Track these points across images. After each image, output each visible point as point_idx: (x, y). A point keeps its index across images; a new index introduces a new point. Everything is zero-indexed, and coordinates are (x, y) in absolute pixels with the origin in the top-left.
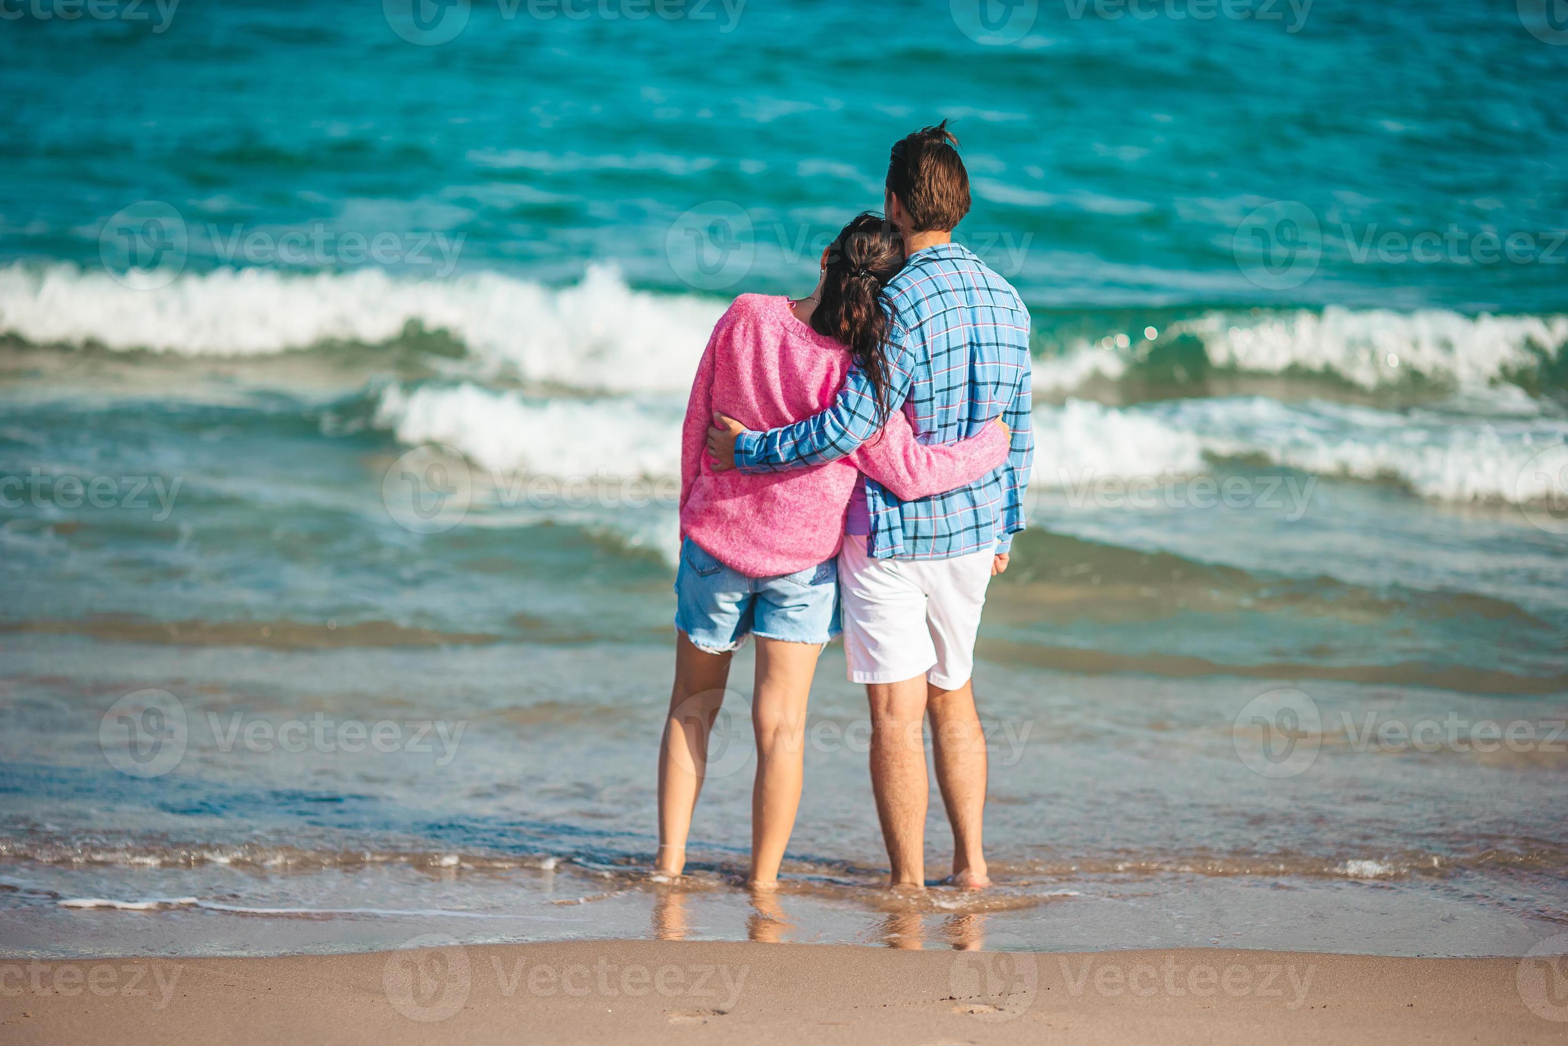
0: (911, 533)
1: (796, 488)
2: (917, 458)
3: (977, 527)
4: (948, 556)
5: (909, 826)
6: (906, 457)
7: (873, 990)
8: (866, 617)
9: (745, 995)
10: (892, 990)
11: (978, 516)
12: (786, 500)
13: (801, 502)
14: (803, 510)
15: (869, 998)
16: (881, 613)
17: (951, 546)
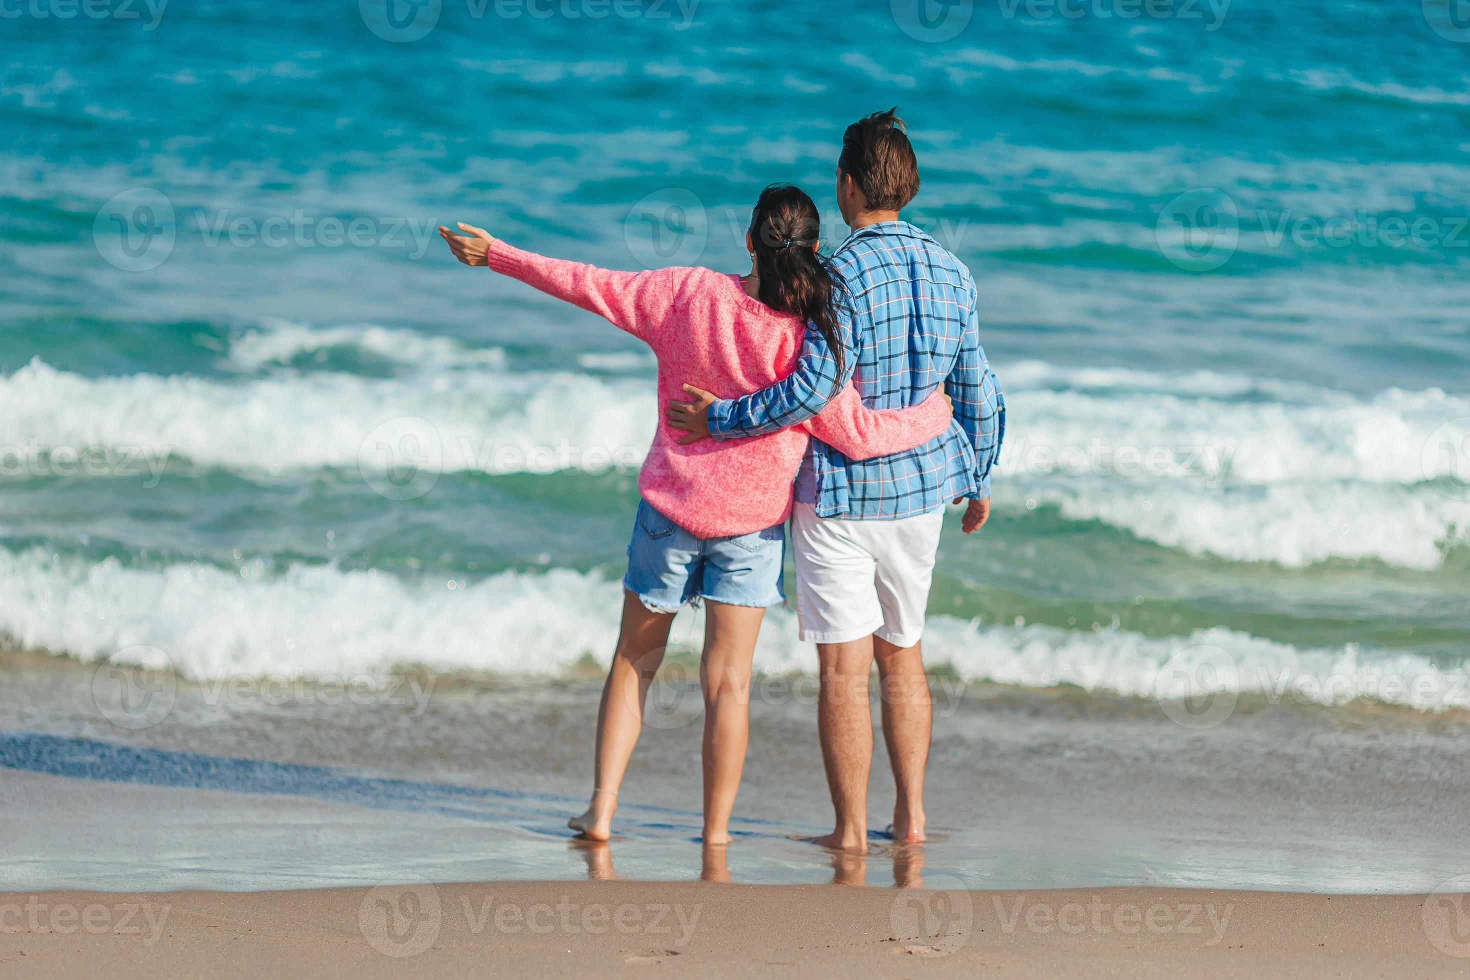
0: (859, 495)
1: (750, 452)
2: (866, 419)
3: (924, 490)
4: (895, 517)
5: (855, 778)
6: (855, 419)
7: (818, 932)
8: (817, 581)
9: (697, 937)
10: (835, 932)
11: (925, 480)
12: (741, 463)
13: (754, 465)
14: (755, 473)
15: (813, 939)
16: (833, 577)
17: (899, 508)
